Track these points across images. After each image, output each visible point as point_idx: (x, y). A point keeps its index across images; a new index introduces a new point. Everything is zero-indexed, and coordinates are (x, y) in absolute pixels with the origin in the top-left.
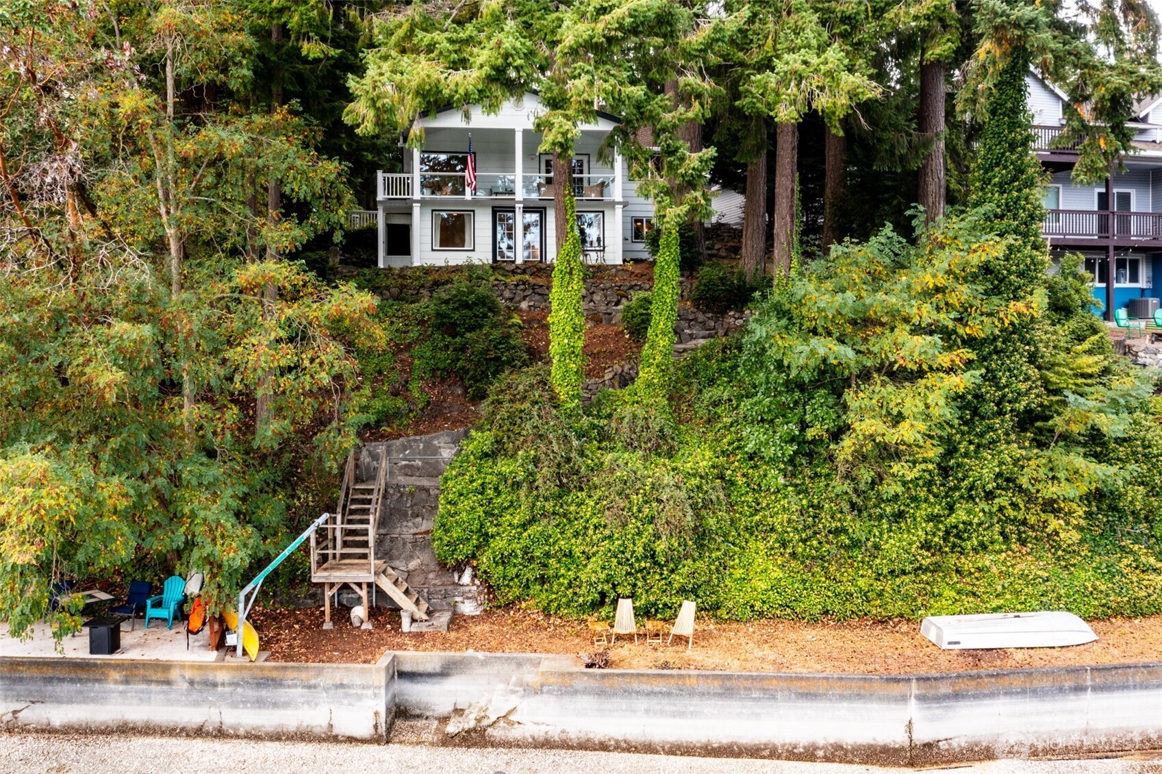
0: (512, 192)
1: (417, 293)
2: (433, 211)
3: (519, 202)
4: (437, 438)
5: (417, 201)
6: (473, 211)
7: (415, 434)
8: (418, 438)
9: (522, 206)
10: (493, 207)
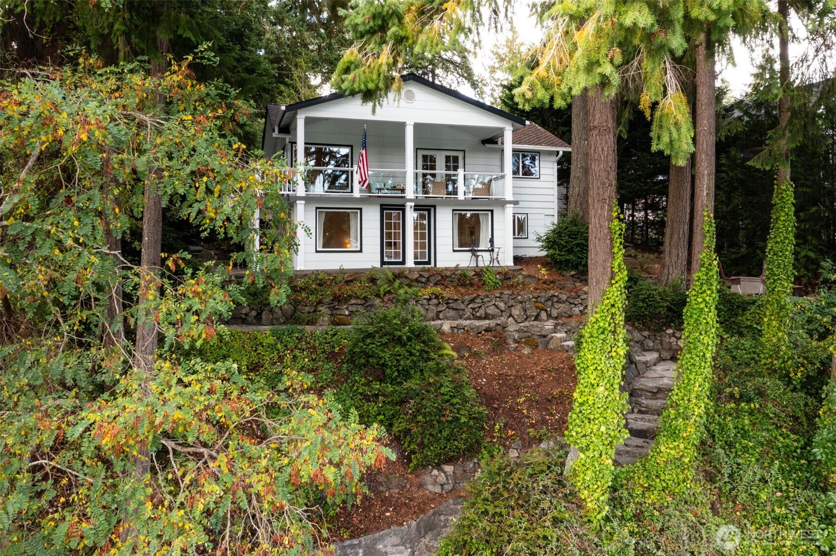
0: (403, 191)
1: (315, 311)
2: (317, 208)
3: (411, 200)
4: (381, 538)
5: (301, 198)
6: (361, 209)
7: (352, 537)
8: (356, 542)
9: (413, 204)
10: (381, 205)
